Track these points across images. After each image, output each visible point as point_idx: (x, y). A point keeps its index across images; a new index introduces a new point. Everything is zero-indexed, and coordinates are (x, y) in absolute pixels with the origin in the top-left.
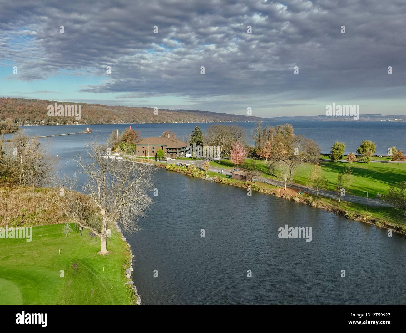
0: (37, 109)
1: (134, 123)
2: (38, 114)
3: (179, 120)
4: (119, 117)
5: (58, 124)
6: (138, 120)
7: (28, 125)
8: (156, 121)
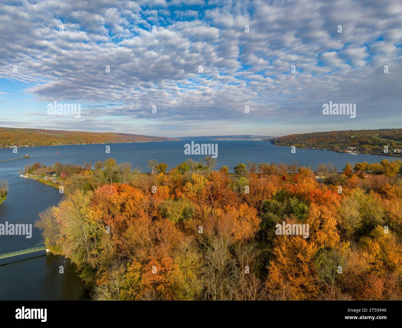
1: (70, 144)
3: (106, 141)
6: (73, 142)
8: (87, 143)
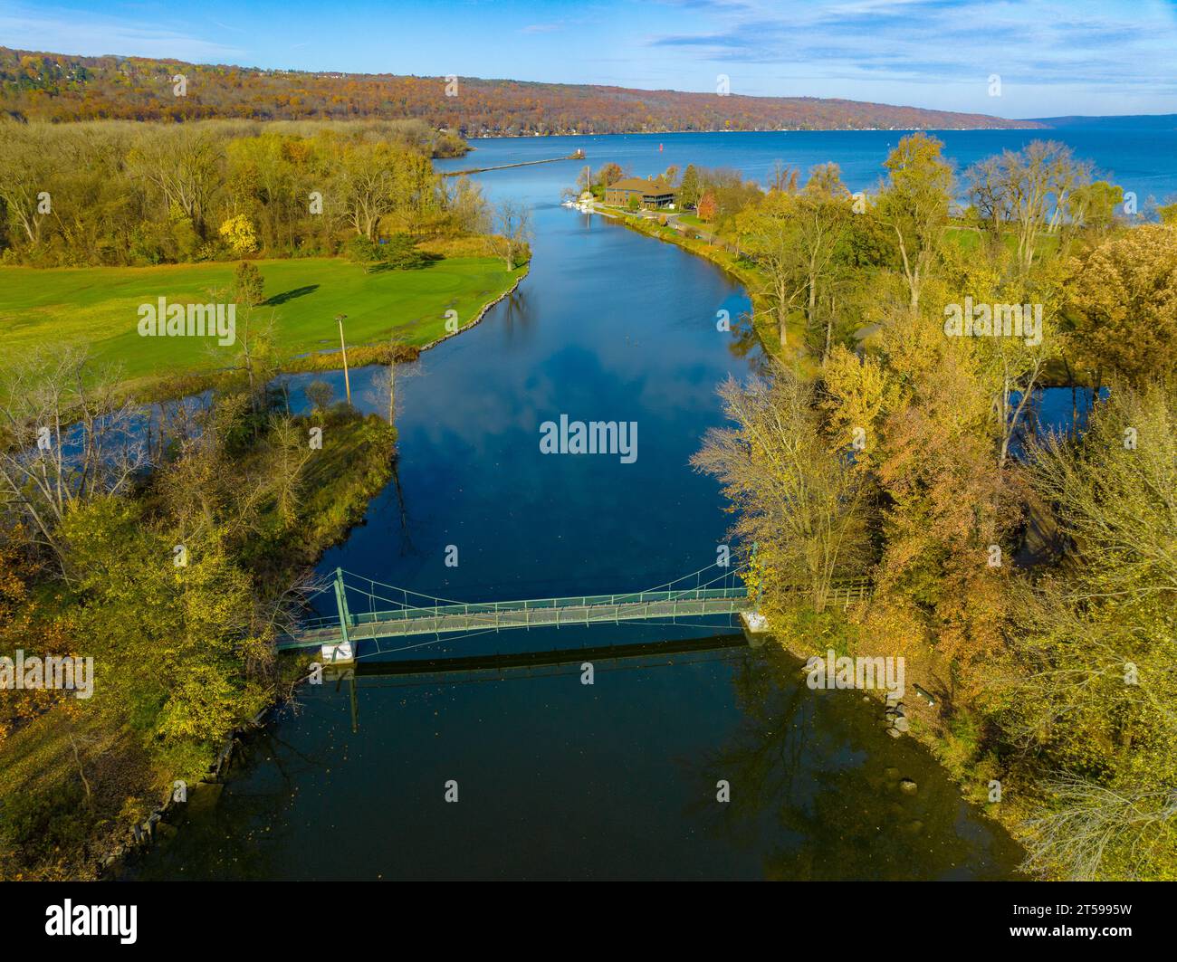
0: (499, 104)
1: (689, 131)
2: (502, 114)
3: (792, 123)
4: (658, 119)
5: (537, 134)
6: (698, 124)
7: (485, 136)
8: (738, 127)
